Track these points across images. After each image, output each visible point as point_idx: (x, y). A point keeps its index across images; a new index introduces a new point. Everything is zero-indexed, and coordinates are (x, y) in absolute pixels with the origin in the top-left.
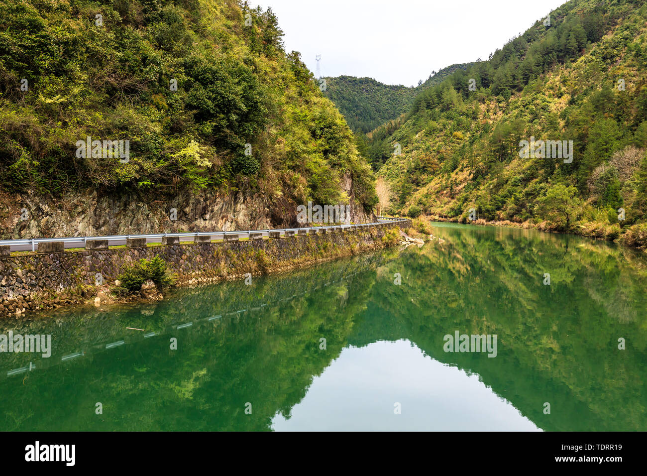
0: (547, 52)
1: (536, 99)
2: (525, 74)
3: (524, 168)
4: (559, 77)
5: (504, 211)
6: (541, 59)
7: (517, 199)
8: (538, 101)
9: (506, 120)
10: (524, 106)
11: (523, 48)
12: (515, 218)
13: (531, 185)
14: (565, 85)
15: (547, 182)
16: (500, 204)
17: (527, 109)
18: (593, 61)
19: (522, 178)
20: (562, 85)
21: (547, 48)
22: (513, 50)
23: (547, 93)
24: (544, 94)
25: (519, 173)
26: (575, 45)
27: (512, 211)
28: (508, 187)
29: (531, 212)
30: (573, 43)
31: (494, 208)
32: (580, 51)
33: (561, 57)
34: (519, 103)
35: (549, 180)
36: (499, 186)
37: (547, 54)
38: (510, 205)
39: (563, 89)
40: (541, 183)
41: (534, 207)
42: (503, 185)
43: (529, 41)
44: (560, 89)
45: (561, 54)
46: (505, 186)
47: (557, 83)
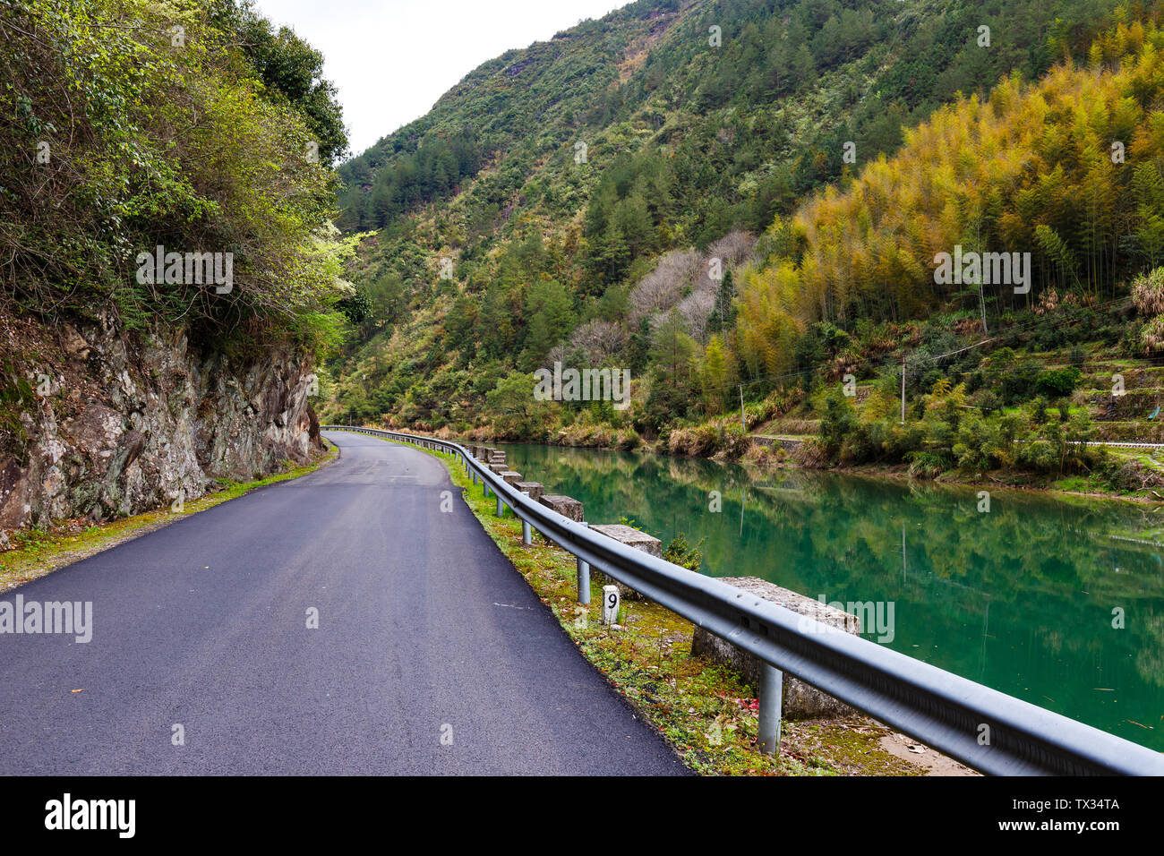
0: (406, 183)
1: (404, 248)
2: (378, 212)
3: (417, 348)
4: (432, 221)
5: (395, 413)
6: (400, 194)
7: (417, 396)
8: (408, 252)
9: (362, 277)
10: (388, 258)
11: (365, 175)
12: (417, 423)
13: (440, 375)
14: (442, 233)
15: (467, 369)
16: (387, 404)
17: (393, 262)
18: (476, 202)
19: (416, 364)
20: (438, 231)
21: (407, 178)
22: (351, 175)
23: (419, 242)
24: (415, 242)
25: (410, 356)
26: (446, 178)
27: (411, 414)
28: (394, 378)
29: (447, 414)
30: (442, 175)
31: (377, 409)
32: (451, 187)
33: (427, 193)
34: (380, 253)
35: (470, 367)
36: (378, 375)
37: (407, 186)
38: (407, 405)
39: (441, 238)
40: (456, 370)
41: (451, 407)
42: (385, 374)
43: (372, 165)
44: (436, 238)
45: (426, 189)
46: (388, 375)
47: (432, 229)
